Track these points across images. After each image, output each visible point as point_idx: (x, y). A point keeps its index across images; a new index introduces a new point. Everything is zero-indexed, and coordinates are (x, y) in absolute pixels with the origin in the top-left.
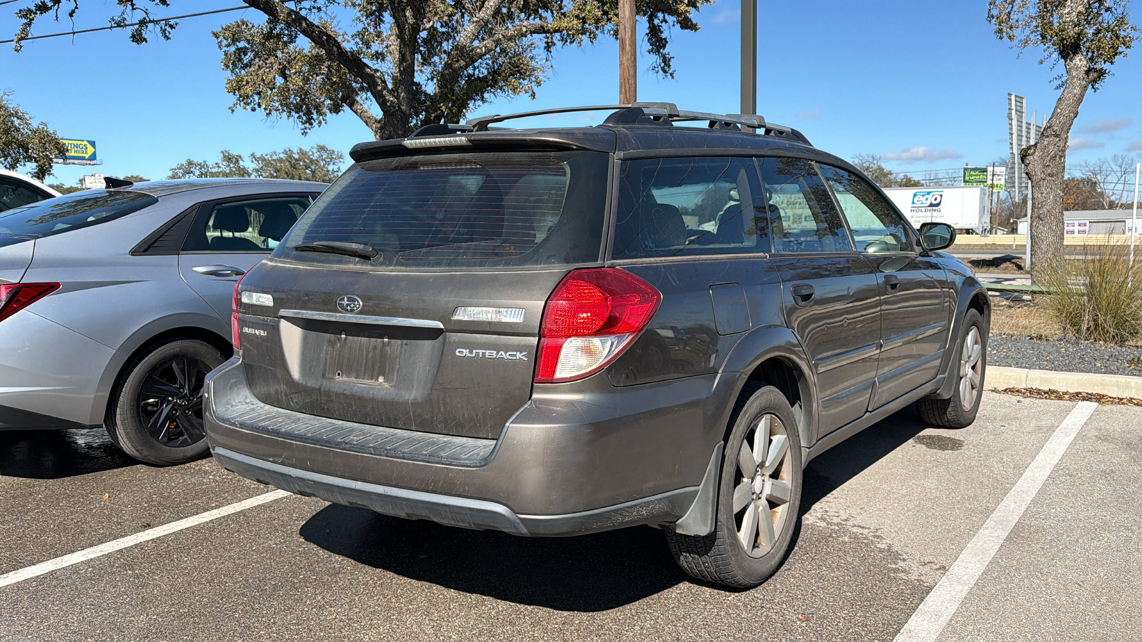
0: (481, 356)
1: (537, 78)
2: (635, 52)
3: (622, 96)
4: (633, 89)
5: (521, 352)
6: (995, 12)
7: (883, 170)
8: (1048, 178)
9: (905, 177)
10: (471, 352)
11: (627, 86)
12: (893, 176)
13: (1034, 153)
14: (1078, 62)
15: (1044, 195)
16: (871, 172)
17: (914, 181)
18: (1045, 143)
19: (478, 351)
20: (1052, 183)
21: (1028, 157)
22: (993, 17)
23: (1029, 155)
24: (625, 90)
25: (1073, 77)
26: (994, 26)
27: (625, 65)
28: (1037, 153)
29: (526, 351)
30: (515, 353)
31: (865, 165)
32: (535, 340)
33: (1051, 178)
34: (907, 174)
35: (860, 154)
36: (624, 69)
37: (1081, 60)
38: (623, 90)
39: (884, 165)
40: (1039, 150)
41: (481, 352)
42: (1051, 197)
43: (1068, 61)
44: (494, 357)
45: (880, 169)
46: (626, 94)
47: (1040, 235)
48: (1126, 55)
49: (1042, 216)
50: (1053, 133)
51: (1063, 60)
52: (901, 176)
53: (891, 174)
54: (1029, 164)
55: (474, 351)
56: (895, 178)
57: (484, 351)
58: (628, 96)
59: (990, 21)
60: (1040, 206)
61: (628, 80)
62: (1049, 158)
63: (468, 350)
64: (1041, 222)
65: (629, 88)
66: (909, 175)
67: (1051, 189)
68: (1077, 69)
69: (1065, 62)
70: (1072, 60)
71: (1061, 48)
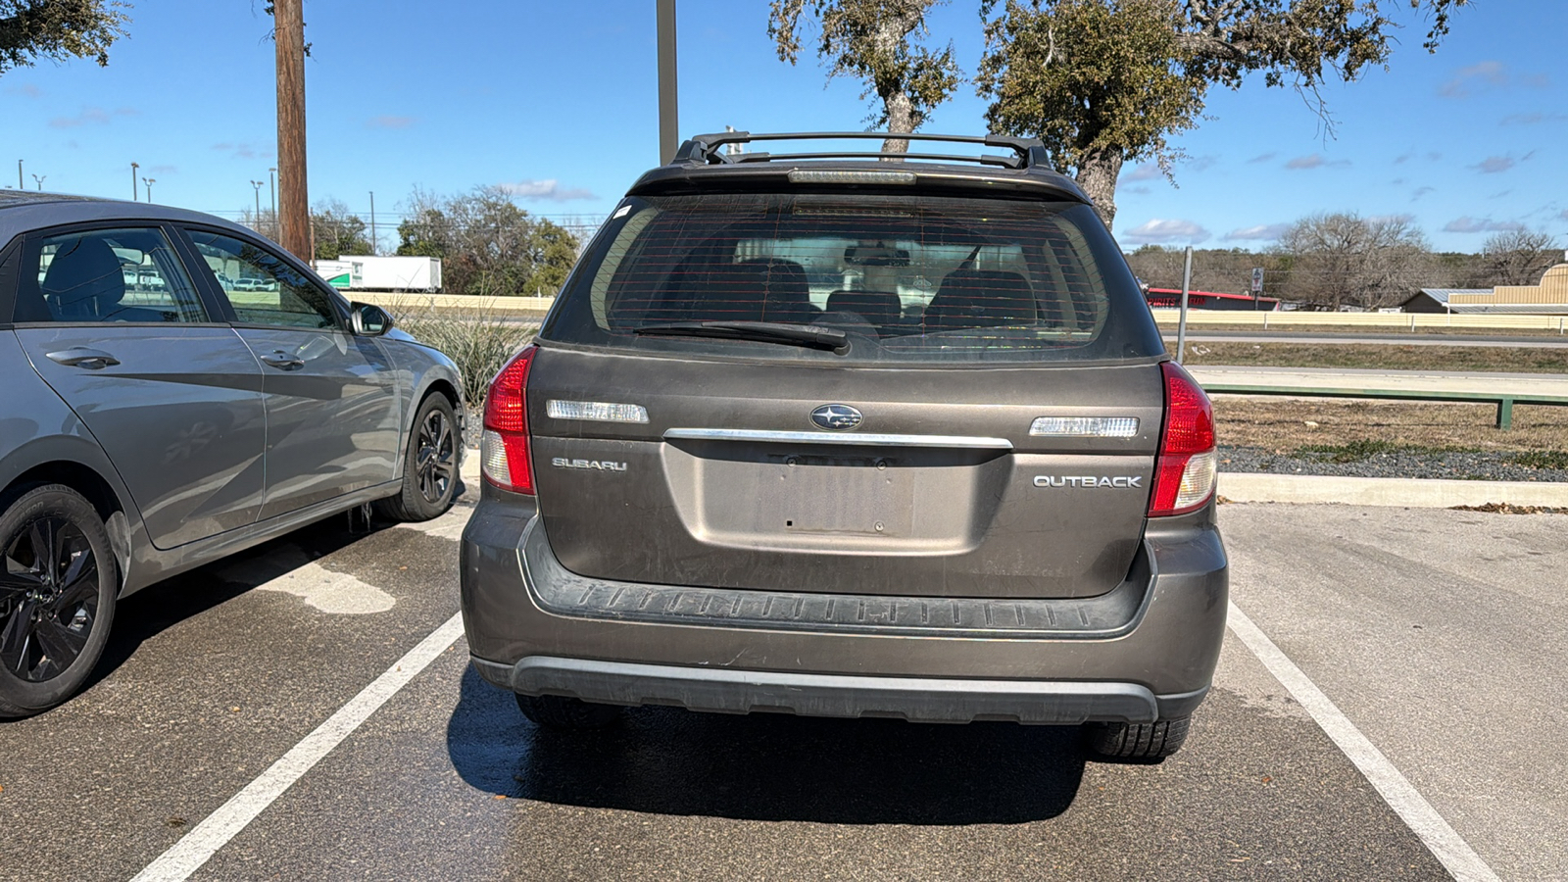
0: (1074, 484)
1: (103, 31)
2: (301, 13)
3: (283, 77)
4: (299, 68)
5: (1132, 478)
6: (777, 25)
7: (515, 209)
9: (544, 220)
10: (1058, 480)
11: (291, 62)
12: (530, 217)
14: (901, 102)
16: (499, 210)
17: (556, 227)
19: (1068, 478)
22: (774, 31)
24: (288, 69)
25: (898, 120)
26: (775, 43)
27: (287, 30)
29: (1139, 475)
30: (1125, 478)
31: (491, 200)
32: (1149, 460)
34: (547, 217)
35: (484, 185)
36: (285, 37)
37: (903, 99)
38: (285, 69)
39: (515, 203)
41: (1074, 479)
43: (890, 99)
44: (1095, 485)
45: (510, 206)
46: (289, 74)
48: (950, 100)
51: (881, 98)
52: (539, 219)
53: (525, 215)
55: (1063, 478)
56: (531, 220)
57: (1079, 478)
58: (293, 78)
59: (771, 36)
61: (292, 53)
63: (1053, 478)
65: (295, 66)
66: (549, 219)
68: (900, 110)
69: (885, 100)
70: (893, 99)
71: (881, 84)
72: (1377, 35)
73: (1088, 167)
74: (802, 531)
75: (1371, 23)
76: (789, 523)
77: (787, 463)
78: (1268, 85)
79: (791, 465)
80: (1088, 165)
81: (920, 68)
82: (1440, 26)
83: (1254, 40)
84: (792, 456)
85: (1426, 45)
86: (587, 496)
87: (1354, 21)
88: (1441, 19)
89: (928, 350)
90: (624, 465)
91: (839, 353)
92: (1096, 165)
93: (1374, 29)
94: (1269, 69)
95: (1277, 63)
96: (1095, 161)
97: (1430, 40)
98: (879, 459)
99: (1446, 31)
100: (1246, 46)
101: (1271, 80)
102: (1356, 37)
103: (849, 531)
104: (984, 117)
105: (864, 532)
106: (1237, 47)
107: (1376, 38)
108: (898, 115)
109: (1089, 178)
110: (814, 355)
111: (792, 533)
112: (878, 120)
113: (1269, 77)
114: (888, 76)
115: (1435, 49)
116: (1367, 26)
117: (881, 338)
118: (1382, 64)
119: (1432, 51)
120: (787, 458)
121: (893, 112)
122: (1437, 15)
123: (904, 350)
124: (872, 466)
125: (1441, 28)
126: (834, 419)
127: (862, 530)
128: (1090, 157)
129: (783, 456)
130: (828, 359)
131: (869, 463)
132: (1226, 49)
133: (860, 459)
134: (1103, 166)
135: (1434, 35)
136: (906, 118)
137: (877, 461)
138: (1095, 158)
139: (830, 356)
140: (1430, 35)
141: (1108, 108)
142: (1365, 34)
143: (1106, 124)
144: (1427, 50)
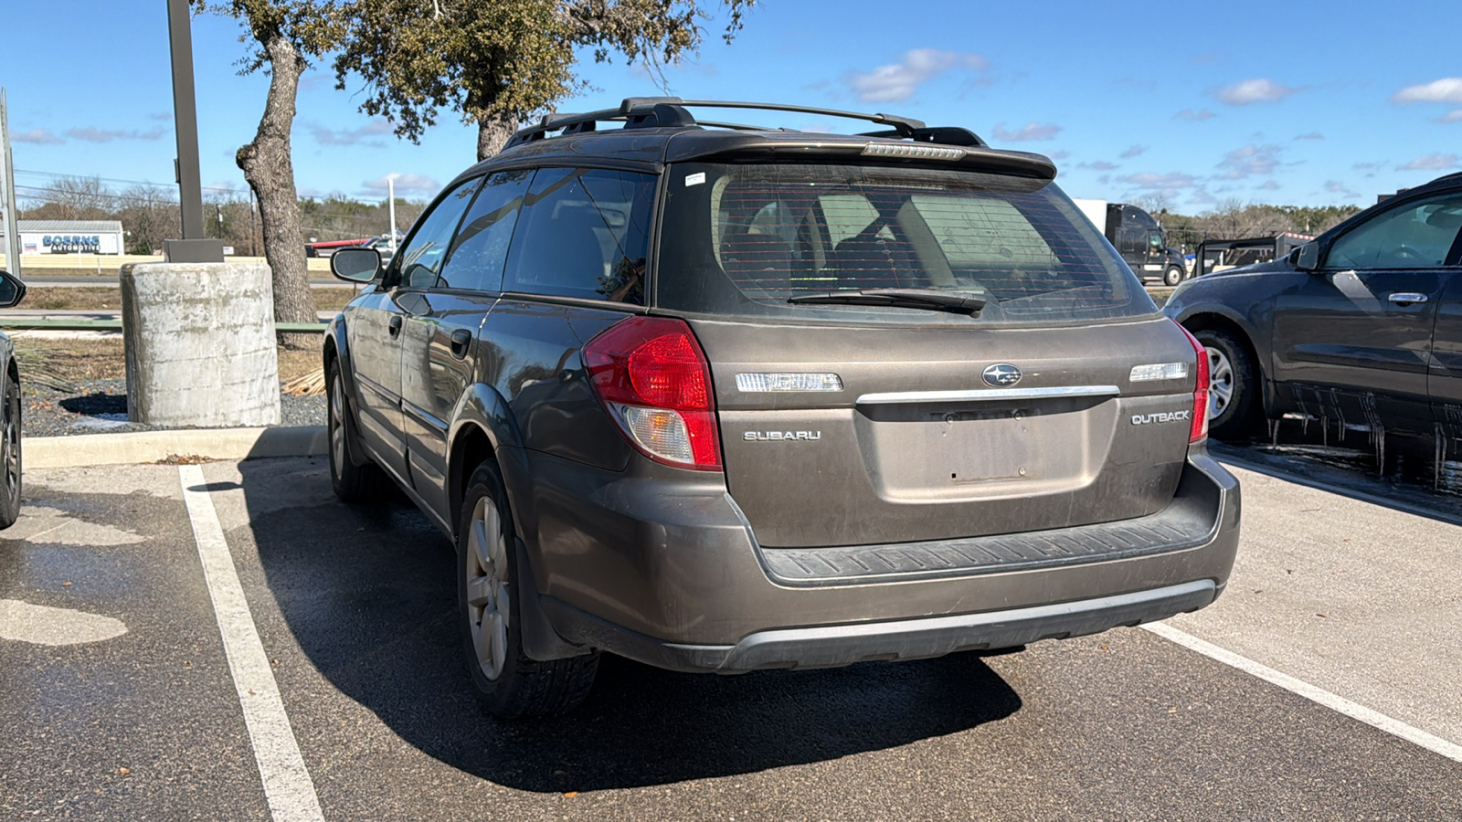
0: (1154, 420)
8: (281, 189)
10: (1146, 418)
13: (257, 155)
14: (285, 47)
15: (280, 210)
18: (269, 144)
19: (1152, 416)
20: (287, 195)
21: (250, 161)
23: (250, 157)
25: (281, 66)
28: (260, 156)
33: (284, 189)
37: (287, 45)
40: (263, 153)
41: (1154, 416)
42: (289, 213)
43: (270, 44)
44: (1166, 419)
47: (283, 261)
49: (282, 236)
50: (277, 133)
51: (260, 42)
54: (252, 169)
55: (1149, 416)
57: (1158, 415)
60: (277, 223)
62: (278, 164)
63: (1143, 417)
64: (281, 244)
67: (287, 202)
68: (285, 55)
69: (265, 45)
70: (275, 43)
71: (262, 27)
72: (690, 25)
73: (490, 127)
74: (964, 482)
75: (685, 15)
76: (954, 476)
77: (946, 420)
78: (597, 61)
79: (951, 422)
80: (491, 125)
81: (303, 13)
82: (735, 21)
83: (605, 20)
84: (949, 413)
85: (725, 37)
86: (780, 467)
87: (673, 12)
88: (737, 16)
89: (1036, 311)
90: (819, 433)
91: (975, 317)
92: (498, 125)
93: (688, 19)
94: (597, 47)
95: (604, 41)
96: (497, 122)
97: (727, 33)
98: (1015, 411)
99: (741, 27)
100: (599, 25)
101: (600, 57)
102: (673, 26)
103: (1000, 478)
104: (333, 67)
105: (1011, 477)
106: (591, 25)
107: (690, 27)
108: (283, 61)
109: (493, 137)
110: (955, 318)
111: (957, 484)
112: (252, 64)
113: (597, 53)
114: (270, 19)
115: (731, 41)
116: (683, 16)
117: (1000, 301)
118: (695, 51)
119: (728, 43)
120: (945, 416)
121: (276, 57)
122: (732, 13)
123: (1020, 311)
124: (1011, 417)
125: (736, 23)
126: (1001, 377)
127: (1009, 475)
128: (491, 118)
129: (942, 414)
130: (966, 321)
131: (1008, 415)
132: (583, 25)
133: (1001, 412)
134: (505, 127)
135: (731, 29)
136: (292, 65)
137: (1014, 412)
138: (495, 118)
139: (968, 319)
140: (728, 29)
141: (507, 72)
142: (681, 23)
143: (503, 88)
144: (726, 41)
